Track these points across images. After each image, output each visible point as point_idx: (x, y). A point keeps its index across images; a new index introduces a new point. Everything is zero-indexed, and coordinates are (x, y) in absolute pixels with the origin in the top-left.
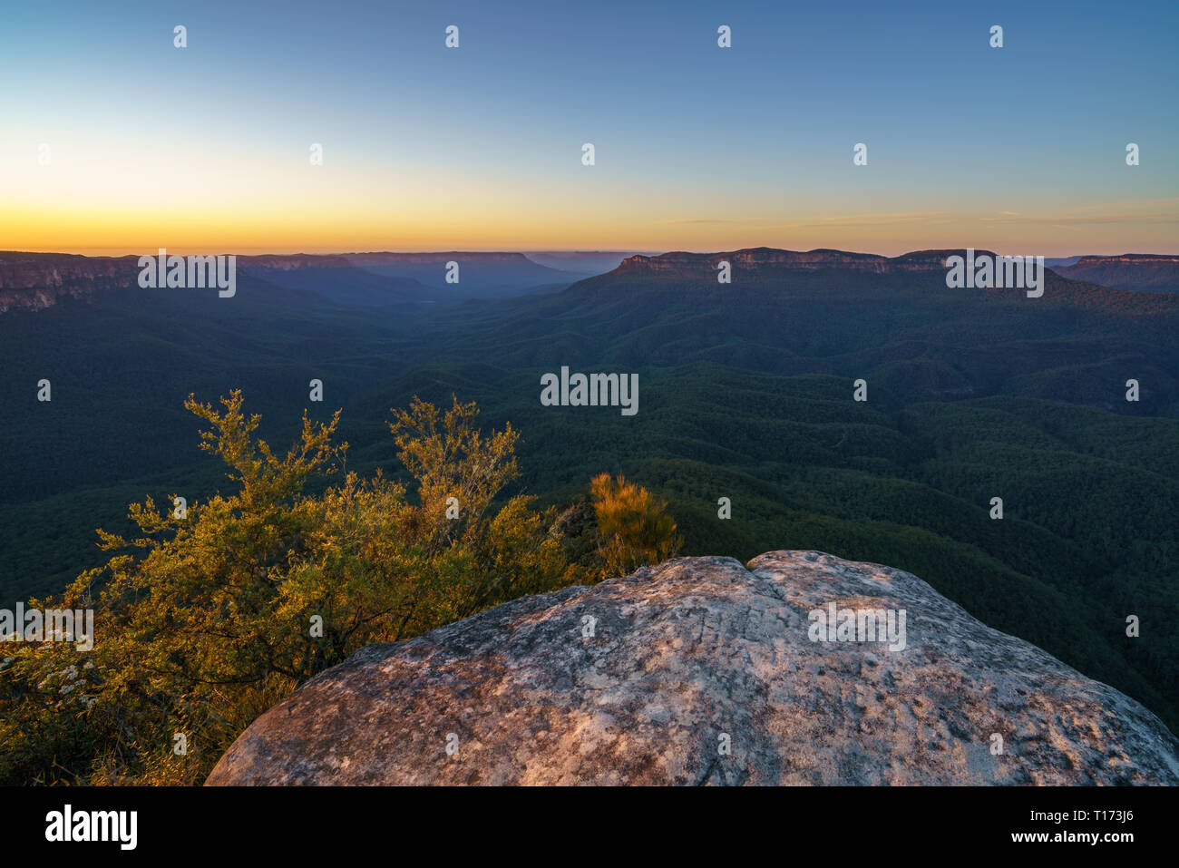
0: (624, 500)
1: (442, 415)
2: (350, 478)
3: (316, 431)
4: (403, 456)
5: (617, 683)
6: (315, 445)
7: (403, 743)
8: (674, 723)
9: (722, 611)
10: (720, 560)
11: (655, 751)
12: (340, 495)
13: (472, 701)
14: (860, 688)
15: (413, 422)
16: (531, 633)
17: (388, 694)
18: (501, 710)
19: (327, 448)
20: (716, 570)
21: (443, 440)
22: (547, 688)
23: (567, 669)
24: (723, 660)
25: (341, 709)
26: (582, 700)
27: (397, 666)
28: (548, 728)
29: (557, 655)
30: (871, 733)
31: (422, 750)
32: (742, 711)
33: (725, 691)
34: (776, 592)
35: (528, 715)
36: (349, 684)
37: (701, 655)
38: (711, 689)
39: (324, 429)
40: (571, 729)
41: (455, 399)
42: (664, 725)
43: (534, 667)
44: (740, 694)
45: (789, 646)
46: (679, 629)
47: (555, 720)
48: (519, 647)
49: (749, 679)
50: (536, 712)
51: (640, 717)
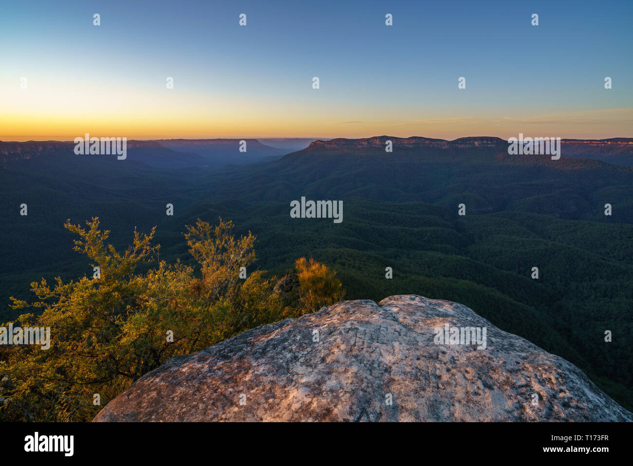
0: (313, 271)
1: (214, 228)
2: (162, 264)
3: (142, 239)
4: (192, 251)
5: (311, 370)
6: (141, 246)
7: (194, 410)
8: (342, 390)
9: (366, 329)
10: (365, 302)
11: (332, 406)
12: (156, 274)
13: (232, 384)
14: (438, 366)
15: (198, 232)
16: (264, 346)
17: (185, 383)
18: (248, 388)
19: (148, 248)
20: (363, 307)
21: (214, 242)
22: (273, 375)
23: (284, 364)
24: (367, 355)
25: (158, 394)
26: (292, 380)
27: (190, 368)
28: (274, 397)
29: (278, 357)
30: (444, 389)
31: (205, 413)
32: (377, 382)
33: (369, 372)
34: (394, 317)
35: (263, 390)
36: (162, 379)
37: (355, 353)
38: (361, 370)
39: (147, 238)
40: (286, 397)
41: (221, 220)
42: (336, 391)
43: (266, 364)
44: (376, 373)
45: (401, 345)
46: (343, 340)
47: (278, 392)
48: (258, 353)
49: (381, 364)
50: (267, 388)
51: (324, 387)
